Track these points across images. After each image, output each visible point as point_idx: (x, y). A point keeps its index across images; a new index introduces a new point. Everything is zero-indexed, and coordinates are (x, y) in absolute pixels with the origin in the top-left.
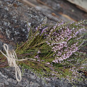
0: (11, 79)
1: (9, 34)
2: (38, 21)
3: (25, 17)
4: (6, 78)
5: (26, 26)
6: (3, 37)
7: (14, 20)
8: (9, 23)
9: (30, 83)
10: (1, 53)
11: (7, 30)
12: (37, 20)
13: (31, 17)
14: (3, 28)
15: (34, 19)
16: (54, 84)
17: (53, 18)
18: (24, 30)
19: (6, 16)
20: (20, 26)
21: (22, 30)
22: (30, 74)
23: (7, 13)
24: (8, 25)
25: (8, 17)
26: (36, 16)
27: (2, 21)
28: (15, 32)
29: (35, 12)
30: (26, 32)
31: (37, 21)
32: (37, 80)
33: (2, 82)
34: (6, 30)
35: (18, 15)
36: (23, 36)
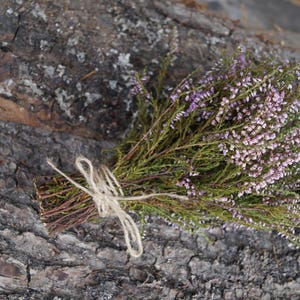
0: (107, 249)
1: (69, 105)
2: (150, 41)
3: (105, 35)
4: (94, 249)
5: (115, 66)
6: (49, 116)
7: (73, 52)
8: (60, 66)
9: (166, 250)
10: (70, 184)
11: (61, 92)
12: (147, 39)
13: (124, 29)
14: (45, 86)
15: (135, 34)
16: (233, 240)
17: (193, 21)
18: (113, 84)
19: (46, 43)
20: (97, 69)
21: (108, 83)
22: (160, 226)
23: (44, 29)
24: (60, 75)
25: (52, 48)
26: (139, 23)
27: (38, 66)
28: (87, 94)
29: (130, 7)
30: (121, 89)
31: (146, 43)
32: (183, 239)
33: (82, 265)
34: (57, 92)
35: (83, 31)
36: (114, 103)
